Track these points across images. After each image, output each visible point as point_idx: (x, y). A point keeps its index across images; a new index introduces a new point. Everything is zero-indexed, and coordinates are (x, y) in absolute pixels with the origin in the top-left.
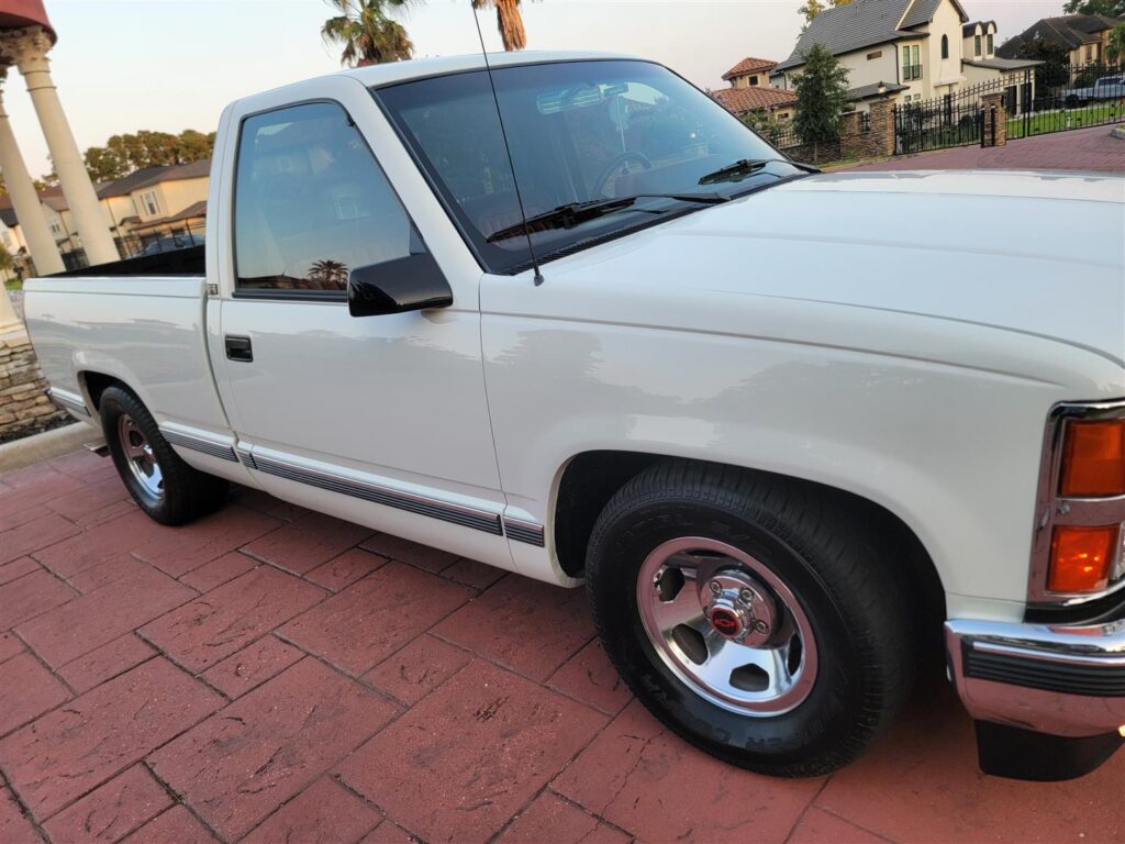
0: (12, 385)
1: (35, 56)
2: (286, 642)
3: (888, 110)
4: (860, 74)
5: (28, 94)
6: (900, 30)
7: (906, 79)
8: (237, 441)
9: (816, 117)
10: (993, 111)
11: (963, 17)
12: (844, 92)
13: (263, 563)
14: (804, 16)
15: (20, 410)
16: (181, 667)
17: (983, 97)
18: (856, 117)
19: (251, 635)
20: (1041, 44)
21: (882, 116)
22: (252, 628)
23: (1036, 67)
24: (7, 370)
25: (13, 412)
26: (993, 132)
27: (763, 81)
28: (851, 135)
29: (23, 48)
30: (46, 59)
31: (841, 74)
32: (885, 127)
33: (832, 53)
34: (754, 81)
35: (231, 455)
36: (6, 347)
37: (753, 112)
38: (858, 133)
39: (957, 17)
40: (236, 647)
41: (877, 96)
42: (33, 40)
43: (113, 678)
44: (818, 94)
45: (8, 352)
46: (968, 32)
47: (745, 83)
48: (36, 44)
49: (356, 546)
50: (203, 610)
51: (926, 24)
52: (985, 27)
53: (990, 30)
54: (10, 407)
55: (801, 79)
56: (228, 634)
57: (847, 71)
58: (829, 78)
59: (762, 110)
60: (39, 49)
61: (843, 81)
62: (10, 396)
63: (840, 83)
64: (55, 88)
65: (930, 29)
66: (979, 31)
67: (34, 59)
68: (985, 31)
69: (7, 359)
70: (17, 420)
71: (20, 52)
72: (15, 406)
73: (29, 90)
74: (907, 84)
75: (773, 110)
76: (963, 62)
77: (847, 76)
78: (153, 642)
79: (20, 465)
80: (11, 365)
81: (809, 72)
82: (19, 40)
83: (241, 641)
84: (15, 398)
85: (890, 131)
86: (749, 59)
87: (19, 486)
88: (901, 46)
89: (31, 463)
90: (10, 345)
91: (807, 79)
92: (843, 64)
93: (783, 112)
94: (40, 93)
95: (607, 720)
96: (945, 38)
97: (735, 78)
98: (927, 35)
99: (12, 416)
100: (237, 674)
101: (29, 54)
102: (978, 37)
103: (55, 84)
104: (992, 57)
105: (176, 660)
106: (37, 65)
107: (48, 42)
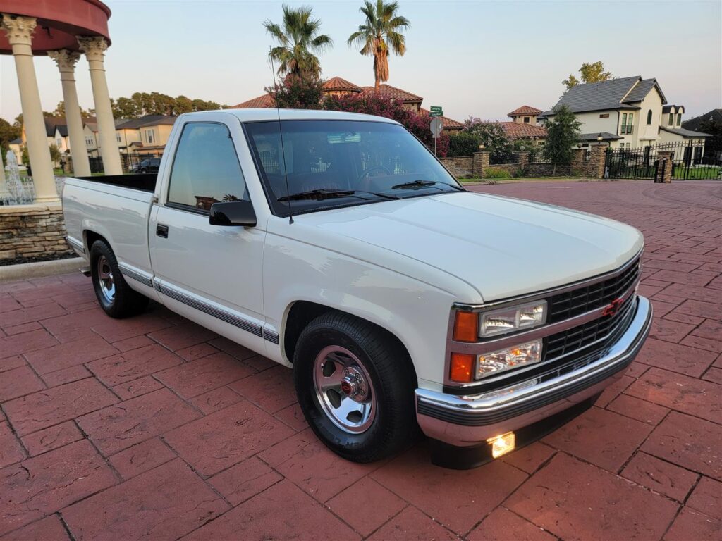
0: (47, 231)
1: (97, 52)
2: (157, 380)
3: (602, 151)
4: (589, 126)
5: (89, 72)
6: (623, 103)
7: (622, 133)
8: (154, 277)
9: (558, 148)
10: (664, 162)
11: (663, 101)
12: (577, 136)
13: (156, 343)
14: (566, 85)
15: (49, 245)
16: (102, 383)
17: (659, 153)
18: (582, 152)
19: (140, 374)
20: (714, 124)
21: (598, 154)
22: (142, 372)
23: (706, 138)
24: (46, 223)
25: (44, 246)
26: (663, 174)
27: (532, 121)
28: (578, 162)
29: (91, 47)
30: (103, 55)
31: (576, 125)
32: (599, 161)
33: (574, 111)
34: (527, 120)
35: (150, 283)
36: (48, 210)
37: (523, 138)
38: (582, 161)
39: (660, 101)
40: (131, 379)
41: (596, 140)
42: (97, 43)
43: (68, 383)
44: (561, 135)
45: (49, 213)
46: (666, 110)
47: (521, 120)
48: (99, 46)
49: (206, 342)
50: (120, 359)
51: (640, 102)
52: (677, 109)
53: (680, 111)
54: (43, 243)
55: (552, 124)
56: (128, 373)
57: (580, 124)
58: (569, 126)
59: (528, 138)
60: (100, 49)
61: (577, 129)
62: (45, 237)
63: (575, 130)
64: (104, 71)
65: (642, 105)
66: (673, 111)
67: (96, 54)
68: (677, 111)
69: (48, 217)
70: (45, 251)
71: (89, 49)
72: (46, 243)
73: (90, 70)
74: (623, 136)
75: (535, 139)
76: (661, 128)
77: (580, 127)
78: (91, 370)
79: (42, 275)
80: (49, 220)
81: (556, 120)
82: (90, 43)
83: (135, 376)
84: (47, 238)
85: (602, 163)
86: (526, 107)
87: (39, 286)
88: (622, 113)
89: (48, 275)
90: (51, 210)
91: (555, 124)
92: (579, 119)
93: (541, 141)
94: (96, 72)
95: (295, 433)
96: (650, 112)
97: (515, 117)
98: (640, 109)
99: (43, 248)
100: (128, 390)
101: (93, 52)
102: (672, 115)
103: (105, 69)
104: (679, 127)
105: (101, 380)
106: (98, 57)
107: (106, 45)
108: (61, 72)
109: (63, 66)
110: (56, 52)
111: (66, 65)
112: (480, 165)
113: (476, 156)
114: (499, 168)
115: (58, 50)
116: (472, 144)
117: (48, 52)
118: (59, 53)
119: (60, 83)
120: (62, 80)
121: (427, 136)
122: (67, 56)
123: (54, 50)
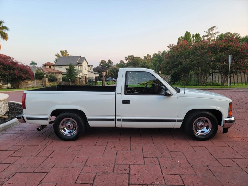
3: (84, 77)
6: (77, 63)
7: (79, 72)
11: (88, 64)
14: (56, 56)
18: (78, 78)
20: (98, 70)
23: (99, 74)
26: (104, 84)
27: (52, 67)
28: (77, 81)
32: (84, 80)
34: (50, 67)
37: (51, 73)
39: (87, 63)
46: (88, 66)
47: (48, 67)
51: (82, 63)
52: (91, 66)
53: (92, 67)
59: (53, 73)
63: (75, 71)
65: (83, 64)
66: (90, 66)
68: (91, 67)
74: (79, 73)
75: (55, 73)
76: (88, 71)
86: (49, 63)
88: (78, 66)
91: (69, 69)
93: (58, 74)
96: (85, 66)
97: (46, 66)
98: (82, 65)
102: (90, 67)
104: (92, 71)
112: (45, 82)
113: (43, 79)
114: (51, 83)
116: (41, 75)
121: (26, 72)
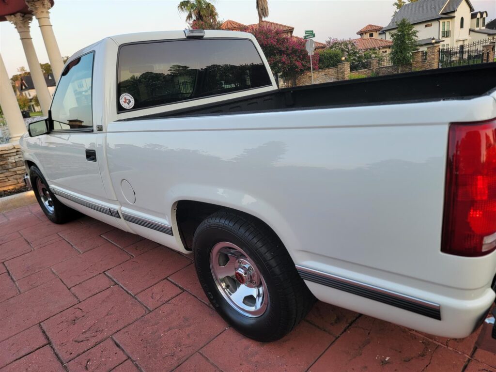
0: (16, 166)
1: (43, 11)
2: (118, 346)
3: (436, 51)
4: (423, 33)
5: (39, 28)
6: (441, 14)
7: (443, 37)
9: (401, 52)
10: (488, 53)
11: (471, 9)
12: (415, 41)
13: (116, 284)
14: (396, 6)
15: (20, 178)
16: (57, 355)
17: (483, 46)
18: (420, 53)
19: (100, 337)
21: (433, 53)
22: (101, 331)
24: (15, 159)
25: (17, 179)
27: (376, 35)
28: (417, 62)
29: (37, 6)
30: (48, 12)
31: (414, 33)
32: (434, 59)
33: (411, 23)
34: (371, 35)
36: (14, 148)
37: (371, 49)
38: (420, 61)
39: (469, 9)
40: (90, 345)
41: (431, 44)
42: (42, 3)
43: (20, 358)
44: (403, 42)
45: (15, 150)
46: (474, 16)
47: (367, 36)
48: (44, 5)
49: (166, 278)
50: (79, 313)
51: (454, 12)
52: (482, 14)
53: (484, 15)
54: (15, 176)
55: (395, 35)
56: (87, 335)
57: (418, 32)
58: (409, 34)
59: (374, 49)
60: (45, 7)
61: (415, 36)
62: (15, 171)
63: (414, 37)
64: (52, 26)
65: (456, 14)
66: (479, 16)
67: (43, 12)
68: (482, 16)
69: (15, 154)
70: (18, 183)
71: (36, 9)
72: (18, 176)
73: (39, 26)
74: (443, 39)
75: (379, 49)
76: (471, 30)
77: (417, 34)
78: (47, 334)
79: (15, 207)
80: (17, 157)
81: (399, 31)
82: (36, 3)
83: (93, 341)
84: (18, 172)
85: (436, 60)
86: (370, 25)
87: (11, 219)
88: (441, 21)
89: (20, 206)
90: (16, 147)
91: (398, 35)
92: (415, 28)
93: (384, 50)
94: (45, 28)
96: (462, 19)
97: (363, 34)
98: (454, 17)
99: (16, 181)
100: (86, 368)
101: (40, 10)
102: (478, 19)
103: (52, 24)
104: (484, 28)
105: (56, 350)
106: (44, 15)
107: (49, 4)
108: (19, 32)
109: (20, 27)
110: (12, 16)
111: (22, 25)
112: (343, 72)
113: (339, 66)
114: (357, 73)
115: (14, 14)
116: (336, 58)
117: (6, 17)
118: (15, 16)
119: (20, 41)
120: (22, 39)
121: (303, 55)
122: (21, 18)
123: (11, 15)
